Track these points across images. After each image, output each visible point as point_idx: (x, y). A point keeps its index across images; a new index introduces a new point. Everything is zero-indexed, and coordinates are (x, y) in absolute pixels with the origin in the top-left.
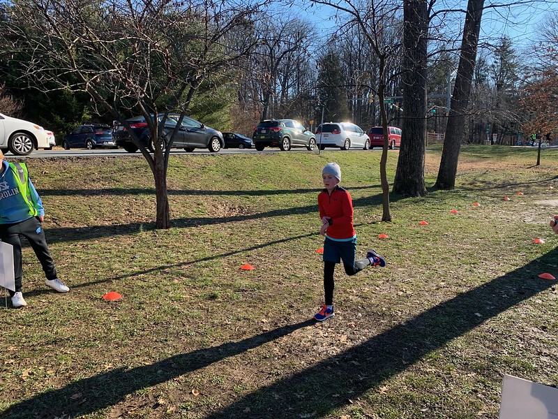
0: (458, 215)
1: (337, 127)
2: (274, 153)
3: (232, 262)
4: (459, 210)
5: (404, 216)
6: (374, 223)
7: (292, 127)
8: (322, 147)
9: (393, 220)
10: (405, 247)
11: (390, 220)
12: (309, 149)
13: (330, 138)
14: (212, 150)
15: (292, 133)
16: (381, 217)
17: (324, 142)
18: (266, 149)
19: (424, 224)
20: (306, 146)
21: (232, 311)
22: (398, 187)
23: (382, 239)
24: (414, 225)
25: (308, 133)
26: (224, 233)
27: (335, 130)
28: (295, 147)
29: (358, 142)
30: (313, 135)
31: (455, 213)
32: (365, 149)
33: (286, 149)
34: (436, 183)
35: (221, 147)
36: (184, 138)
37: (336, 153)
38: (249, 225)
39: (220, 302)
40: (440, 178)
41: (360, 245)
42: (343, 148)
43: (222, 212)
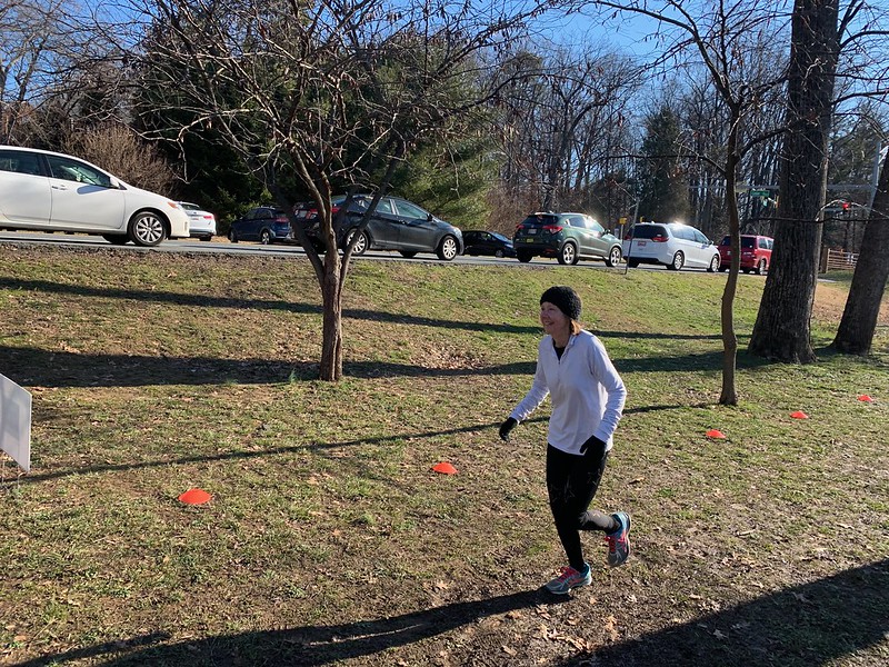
0: (871, 406)
1: (662, 231)
2: (544, 267)
3: (422, 454)
4: (875, 395)
5: (763, 397)
6: (701, 406)
7: (582, 226)
8: (633, 262)
9: (740, 403)
10: (753, 459)
11: (734, 403)
12: (609, 264)
13: (650, 248)
14: (442, 257)
15: (581, 237)
16: (718, 396)
17: (636, 253)
18: (534, 259)
19: (799, 417)
20: (604, 260)
21: (387, 556)
22: (758, 343)
23: (712, 439)
24: (779, 417)
25: (609, 237)
26: (426, 399)
27: (658, 234)
28: (584, 259)
29: (698, 258)
30: (618, 242)
31: (865, 400)
32: (710, 270)
33: (568, 262)
34: (835, 340)
35: (458, 252)
36: (399, 235)
37: (655, 274)
38: (473, 387)
39: (373, 533)
40: (843, 330)
41: (668, 446)
42: (671, 267)
43: (435, 359)
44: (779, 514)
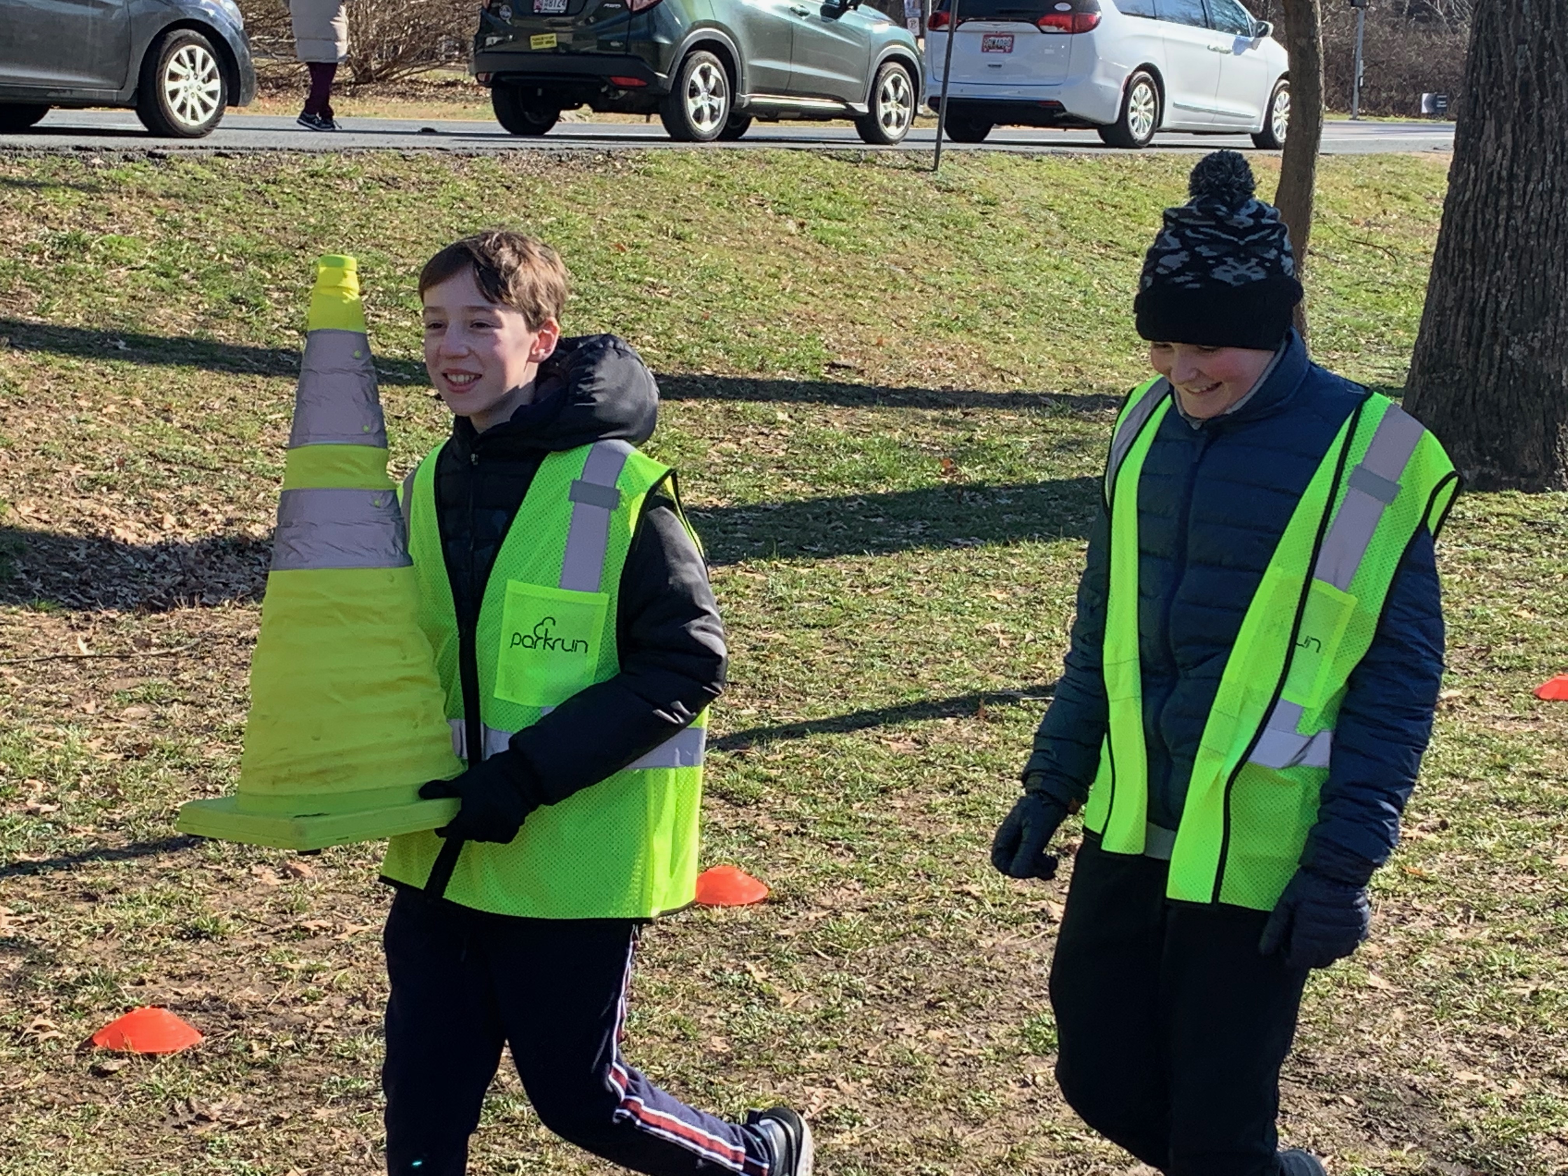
8: (967, 120)
12: (868, 129)
14: (158, 123)
15: (752, 21)
18: (566, 122)
20: (849, 114)
25: (862, 20)
30: (901, 37)
35: (229, 98)
42: (1115, 134)
44: (1465, 1076)
